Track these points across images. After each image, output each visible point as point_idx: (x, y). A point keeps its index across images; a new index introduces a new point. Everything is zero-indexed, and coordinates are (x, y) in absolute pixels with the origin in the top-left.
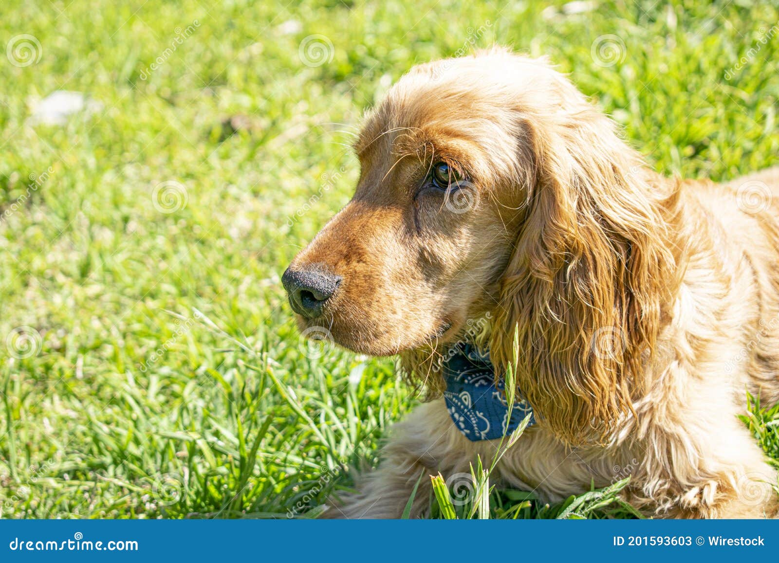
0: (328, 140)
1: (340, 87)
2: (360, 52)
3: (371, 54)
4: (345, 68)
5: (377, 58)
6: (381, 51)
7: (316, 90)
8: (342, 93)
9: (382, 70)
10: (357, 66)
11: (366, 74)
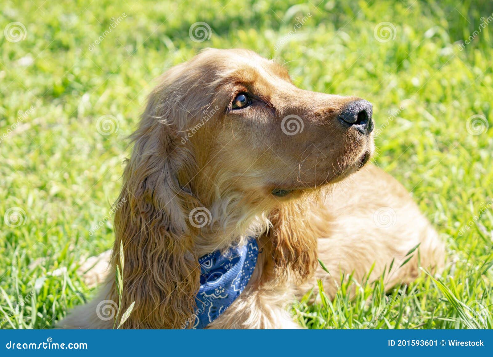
0: (43, 135)
1: (56, 101)
2: (71, 79)
3: (78, 80)
4: (60, 89)
5: (81, 83)
6: (84, 79)
7: (39, 102)
8: (56, 106)
9: (85, 91)
10: (68, 88)
11: (74, 93)
